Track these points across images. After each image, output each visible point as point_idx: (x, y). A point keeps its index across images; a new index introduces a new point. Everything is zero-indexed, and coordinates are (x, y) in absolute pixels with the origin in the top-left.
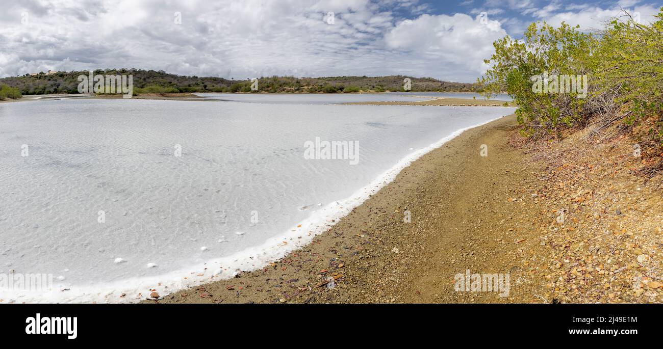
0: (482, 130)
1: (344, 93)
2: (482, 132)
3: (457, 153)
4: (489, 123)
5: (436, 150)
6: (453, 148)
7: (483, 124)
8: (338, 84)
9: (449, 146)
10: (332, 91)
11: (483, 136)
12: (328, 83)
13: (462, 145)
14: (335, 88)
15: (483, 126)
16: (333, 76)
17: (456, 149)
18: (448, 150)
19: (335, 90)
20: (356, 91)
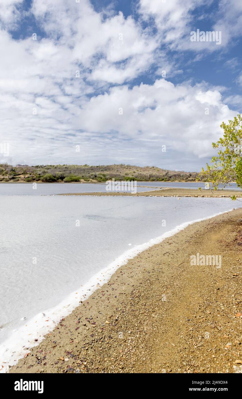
0: (209, 224)
1: (65, 182)
2: (209, 227)
3: (178, 250)
4: (217, 217)
5: (156, 246)
6: (174, 244)
7: (210, 217)
8: (58, 173)
9: (170, 242)
10: (52, 180)
11: (211, 231)
12: (47, 172)
13: (184, 242)
14: (55, 177)
15: (210, 220)
16: (53, 165)
17: (177, 245)
18: (169, 247)
19: (55, 179)
20: (77, 181)
